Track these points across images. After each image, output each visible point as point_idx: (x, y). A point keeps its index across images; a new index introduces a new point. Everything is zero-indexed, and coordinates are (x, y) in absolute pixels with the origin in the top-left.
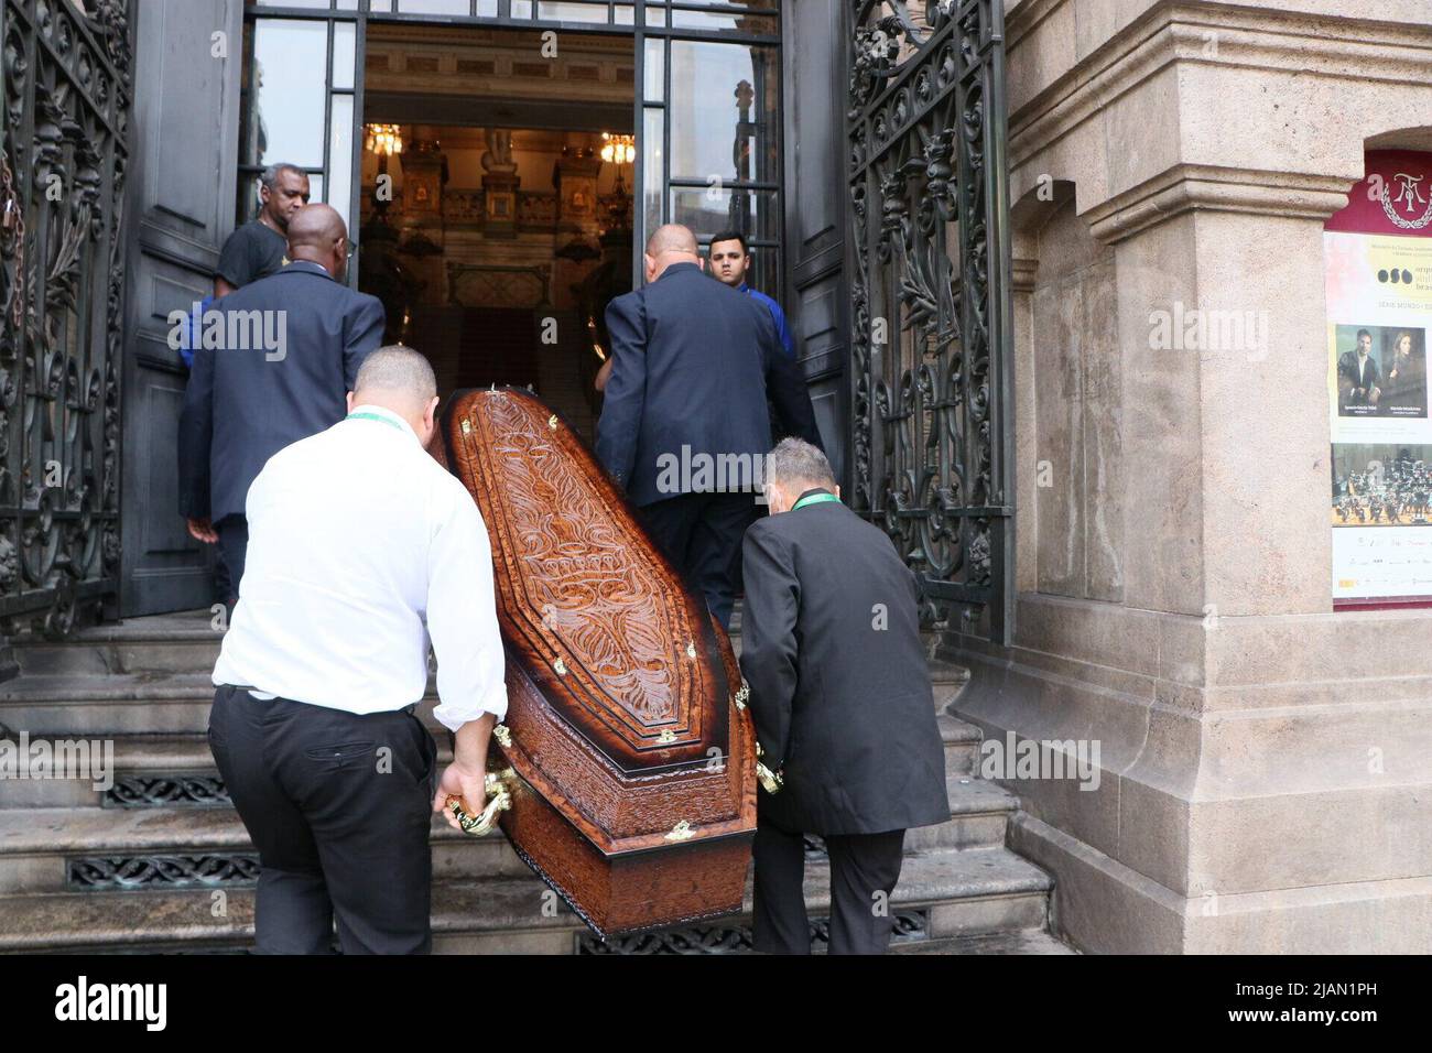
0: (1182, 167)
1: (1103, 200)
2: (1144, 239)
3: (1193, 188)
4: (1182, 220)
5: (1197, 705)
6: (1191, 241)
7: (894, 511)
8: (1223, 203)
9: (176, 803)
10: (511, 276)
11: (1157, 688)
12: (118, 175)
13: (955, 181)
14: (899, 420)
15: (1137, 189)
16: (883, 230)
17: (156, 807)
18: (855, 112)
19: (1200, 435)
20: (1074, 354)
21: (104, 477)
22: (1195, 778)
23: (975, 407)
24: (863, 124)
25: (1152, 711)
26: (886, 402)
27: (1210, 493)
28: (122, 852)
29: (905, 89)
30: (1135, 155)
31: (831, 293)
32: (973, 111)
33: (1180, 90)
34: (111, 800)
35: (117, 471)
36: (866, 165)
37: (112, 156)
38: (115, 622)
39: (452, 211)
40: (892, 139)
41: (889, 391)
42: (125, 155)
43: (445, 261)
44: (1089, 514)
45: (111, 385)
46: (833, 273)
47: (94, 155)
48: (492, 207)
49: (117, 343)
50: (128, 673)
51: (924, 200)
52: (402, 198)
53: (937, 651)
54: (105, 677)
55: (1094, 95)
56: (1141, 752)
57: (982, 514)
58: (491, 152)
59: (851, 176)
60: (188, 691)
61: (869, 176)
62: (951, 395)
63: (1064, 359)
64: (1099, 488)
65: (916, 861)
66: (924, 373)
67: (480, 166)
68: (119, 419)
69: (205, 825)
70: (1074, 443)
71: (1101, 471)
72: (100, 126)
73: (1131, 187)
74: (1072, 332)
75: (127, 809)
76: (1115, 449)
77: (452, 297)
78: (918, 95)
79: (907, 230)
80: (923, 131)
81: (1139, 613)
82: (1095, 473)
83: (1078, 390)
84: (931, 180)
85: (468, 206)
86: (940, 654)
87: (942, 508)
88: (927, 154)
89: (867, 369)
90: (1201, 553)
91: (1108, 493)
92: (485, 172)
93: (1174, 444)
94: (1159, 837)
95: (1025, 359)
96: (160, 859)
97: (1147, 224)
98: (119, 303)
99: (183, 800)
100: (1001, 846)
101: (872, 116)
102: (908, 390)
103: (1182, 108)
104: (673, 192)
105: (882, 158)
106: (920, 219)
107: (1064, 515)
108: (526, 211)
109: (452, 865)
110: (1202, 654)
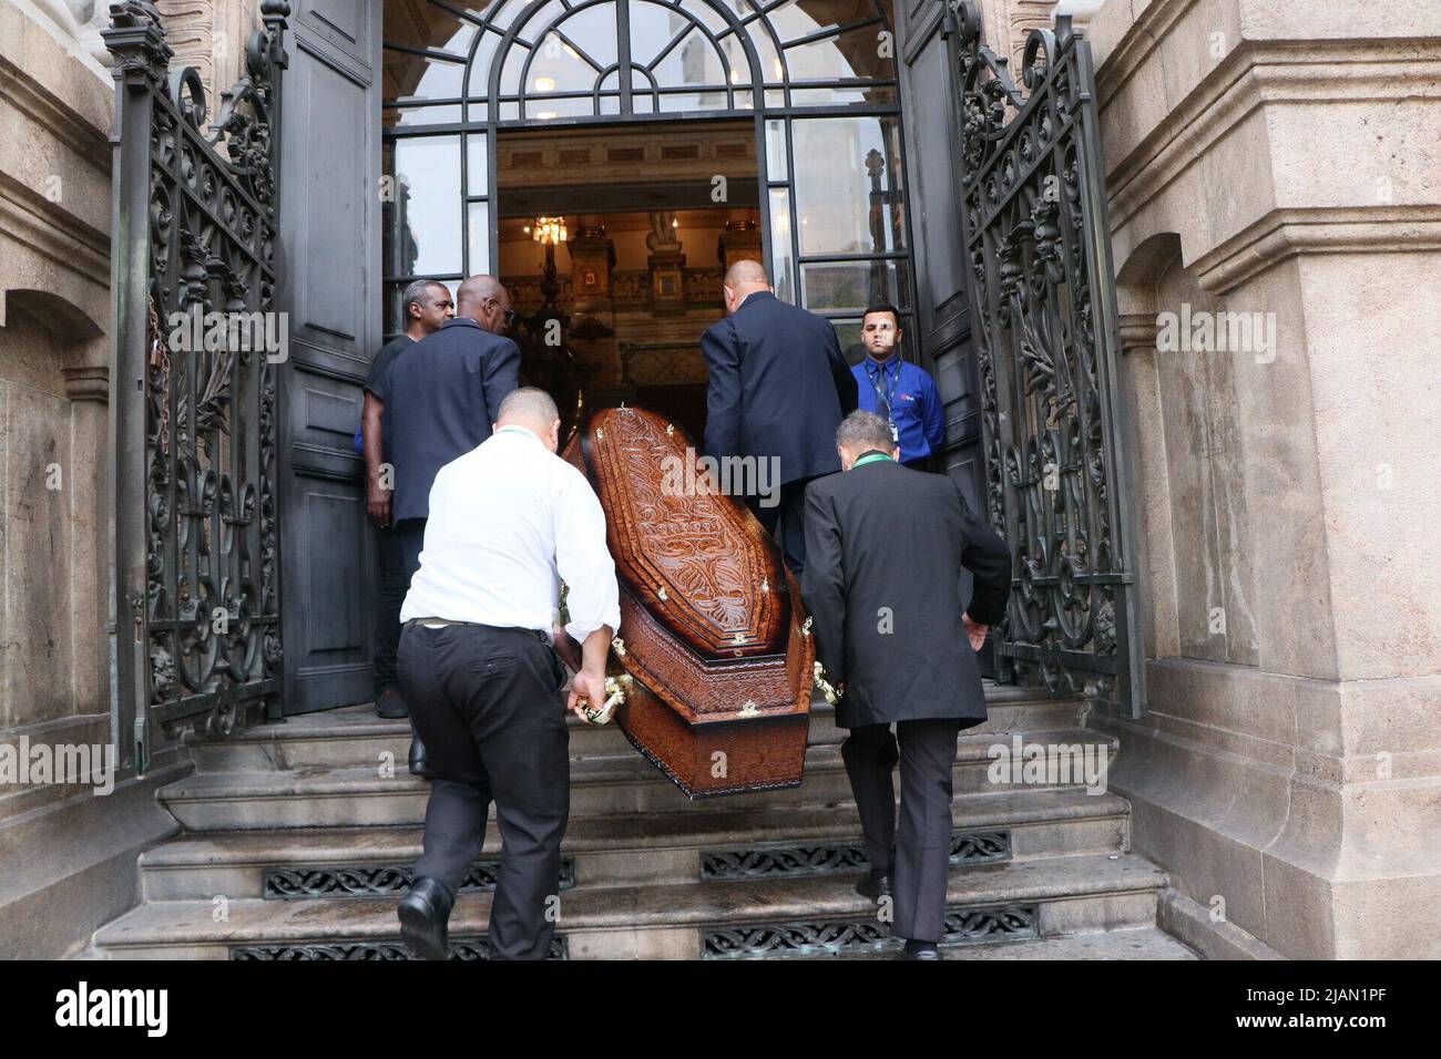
0: (1277, 212)
1: (1206, 251)
2: (1251, 287)
3: (1293, 233)
4: (1286, 266)
5: (1337, 776)
6: (1296, 287)
7: (1029, 579)
8: (1328, 245)
9: (331, 894)
10: (683, 353)
11: (1297, 758)
12: (266, 301)
13: (1060, 242)
14: (1028, 486)
15: (1238, 237)
16: (1002, 294)
17: (313, 898)
18: (969, 176)
19: (1320, 490)
20: (1199, 408)
21: (263, 584)
22: (1337, 855)
23: (1094, 472)
24: (976, 189)
25: (1293, 782)
26: (1016, 468)
27: (1336, 549)
28: (278, 942)
29: (1012, 151)
30: (1232, 204)
31: (963, 359)
32: (1071, 171)
33: (1270, 133)
34: (272, 892)
35: (276, 576)
36: (982, 230)
37: (260, 284)
38: (281, 719)
39: (621, 293)
40: (1003, 202)
41: (1018, 457)
42: (272, 281)
43: (617, 342)
44: (1224, 574)
45: (266, 496)
46: (964, 339)
47: (240, 287)
48: (659, 285)
49: (271, 457)
50: (291, 769)
51: (1036, 262)
52: (571, 284)
53: (1088, 720)
54: (270, 773)
55: (1189, 144)
56: (1283, 827)
57: (1106, 581)
58: (655, 233)
59: (970, 241)
60: (342, 786)
61: (986, 240)
62: (1072, 460)
63: (1190, 414)
64: (1232, 547)
65: (1060, 943)
66: (1048, 439)
67: (646, 247)
68: (275, 528)
69: (354, 916)
70: (1205, 501)
71: (1233, 528)
72: (246, 258)
73: (1232, 235)
74: (1196, 386)
75: (287, 900)
76: (1242, 505)
77: (626, 378)
78: (1023, 157)
79: (1023, 293)
80: (1030, 192)
81: (1275, 678)
82: (1227, 531)
83: (1205, 445)
84: (1039, 242)
85: (636, 287)
86: (1089, 723)
87: (1071, 576)
88: (1033, 217)
89: (996, 435)
90: (1330, 613)
91: (1241, 551)
92: (651, 253)
93: (1295, 500)
94: (1304, 919)
95: (1152, 416)
96: (313, 949)
97: (1253, 272)
98: (272, 418)
99: (337, 891)
100: (1152, 925)
101: (984, 180)
102: (1034, 456)
103: (1274, 152)
104: (802, 268)
105: (996, 222)
106: (1033, 281)
107: (1201, 575)
108: (693, 287)
109: (589, 952)
110: (1339, 721)
